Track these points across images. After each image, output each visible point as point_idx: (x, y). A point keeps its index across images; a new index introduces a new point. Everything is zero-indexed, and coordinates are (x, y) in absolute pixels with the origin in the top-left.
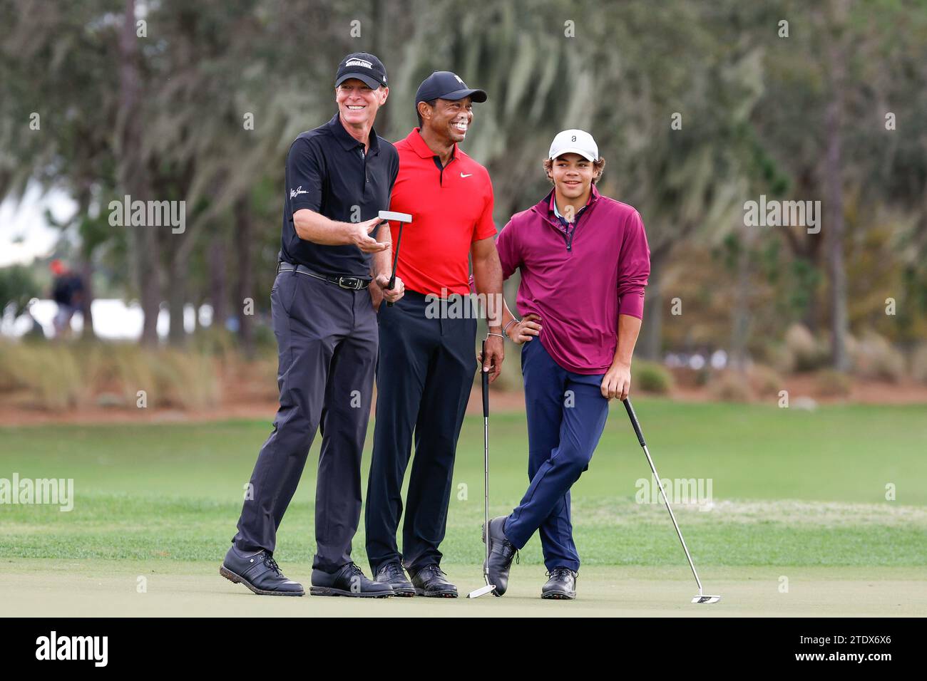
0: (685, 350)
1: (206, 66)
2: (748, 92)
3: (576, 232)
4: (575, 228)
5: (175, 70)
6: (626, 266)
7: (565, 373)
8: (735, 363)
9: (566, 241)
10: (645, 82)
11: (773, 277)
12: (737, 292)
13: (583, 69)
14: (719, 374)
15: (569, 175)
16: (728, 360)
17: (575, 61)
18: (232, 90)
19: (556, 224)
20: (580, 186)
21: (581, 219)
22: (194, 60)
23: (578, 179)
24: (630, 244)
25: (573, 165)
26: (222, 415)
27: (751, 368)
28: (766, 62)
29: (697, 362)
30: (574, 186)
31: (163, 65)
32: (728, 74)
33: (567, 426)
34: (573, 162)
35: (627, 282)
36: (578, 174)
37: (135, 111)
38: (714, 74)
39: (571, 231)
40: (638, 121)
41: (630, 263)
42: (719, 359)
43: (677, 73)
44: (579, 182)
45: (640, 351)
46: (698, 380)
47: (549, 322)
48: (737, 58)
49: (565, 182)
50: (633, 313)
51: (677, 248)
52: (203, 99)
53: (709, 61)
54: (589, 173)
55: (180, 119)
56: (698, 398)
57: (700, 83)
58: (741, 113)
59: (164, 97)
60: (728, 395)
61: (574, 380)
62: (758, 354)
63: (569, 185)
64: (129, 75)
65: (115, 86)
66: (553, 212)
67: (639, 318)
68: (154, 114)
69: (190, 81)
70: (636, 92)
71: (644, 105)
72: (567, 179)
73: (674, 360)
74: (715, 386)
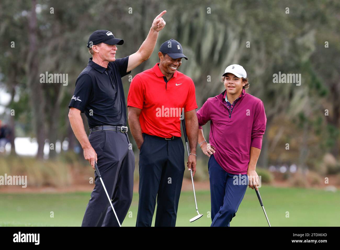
0: (277, 164)
1: (68, 35)
2: (308, 49)
3: (234, 109)
4: (234, 107)
5: (54, 36)
6: (255, 126)
7: (227, 173)
8: (300, 170)
9: (229, 113)
10: (263, 45)
11: (318, 132)
12: (302, 139)
13: (234, 38)
14: (293, 175)
15: (229, 83)
16: (297, 169)
17: (231, 35)
18: (79, 45)
19: (226, 105)
20: (235, 89)
21: (236, 104)
22: (62, 32)
23: (234, 85)
24: (258, 115)
25: (232, 79)
26: (72, 190)
27: (308, 173)
28: (316, 36)
29: (283, 169)
30: (232, 88)
31: (49, 34)
32: (300, 41)
33: (226, 197)
34: (232, 77)
35: (256, 133)
36: (233, 83)
37: (36, 54)
38: (293, 42)
39: (231, 108)
40: (259, 62)
41: (257, 125)
42: (293, 169)
43: (277, 42)
44: (235, 87)
45: (259, 164)
46: (284, 178)
47: (219, 150)
48: (303, 34)
49: (229, 87)
50: (257, 146)
51: (276, 118)
52: (66, 50)
53: (291, 36)
54: (239, 83)
55: (55, 58)
56: (284, 185)
57: (287, 46)
58: (305, 58)
59: (48, 49)
60: (297, 184)
61: (230, 176)
62: (310, 166)
63: (230, 88)
64: (33, 38)
65: (27, 43)
66: (225, 99)
67: (260, 149)
68: (44, 56)
69: (60, 41)
70: (259, 49)
71: (262, 55)
72: (229, 85)
73: (272, 168)
74: (291, 180)
